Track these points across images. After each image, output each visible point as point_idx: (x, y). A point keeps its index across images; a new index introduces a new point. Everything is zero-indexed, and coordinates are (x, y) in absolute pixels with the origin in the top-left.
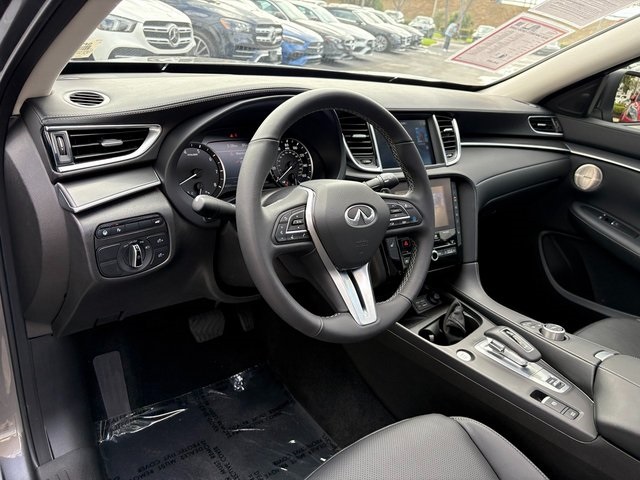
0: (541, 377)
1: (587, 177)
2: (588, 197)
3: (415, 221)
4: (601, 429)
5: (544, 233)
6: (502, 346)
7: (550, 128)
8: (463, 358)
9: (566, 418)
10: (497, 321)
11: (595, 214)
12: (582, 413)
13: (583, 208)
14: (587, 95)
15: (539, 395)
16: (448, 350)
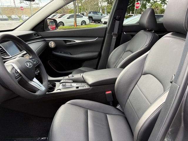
0: (75, 85)
1: (52, 44)
2: (55, 49)
3: (37, 62)
4: (90, 85)
5: (49, 61)
6: (65, 83)
7: (38, 36)
8: (59, 91)
9: (84, 88)
10: (59, 81)
11: (58, 52)
12: (86, 86)
13: (54, 52)
14: (43, 26)
15: (77, 88)
16: (55, 91)
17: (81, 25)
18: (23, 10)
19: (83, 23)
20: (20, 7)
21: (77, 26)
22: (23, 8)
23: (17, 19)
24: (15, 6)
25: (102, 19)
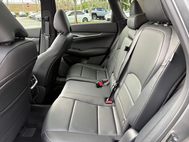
17: (83, 22)
18: (29, 6)
19: (85, 20)
20: (26, 3)
21: (77, 23)
22: (29, 5)
23: (24, 15)
24: (23, 3)
25: (105, 16)
